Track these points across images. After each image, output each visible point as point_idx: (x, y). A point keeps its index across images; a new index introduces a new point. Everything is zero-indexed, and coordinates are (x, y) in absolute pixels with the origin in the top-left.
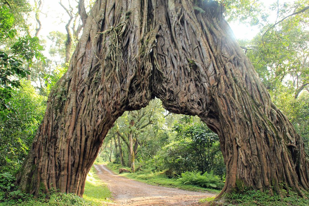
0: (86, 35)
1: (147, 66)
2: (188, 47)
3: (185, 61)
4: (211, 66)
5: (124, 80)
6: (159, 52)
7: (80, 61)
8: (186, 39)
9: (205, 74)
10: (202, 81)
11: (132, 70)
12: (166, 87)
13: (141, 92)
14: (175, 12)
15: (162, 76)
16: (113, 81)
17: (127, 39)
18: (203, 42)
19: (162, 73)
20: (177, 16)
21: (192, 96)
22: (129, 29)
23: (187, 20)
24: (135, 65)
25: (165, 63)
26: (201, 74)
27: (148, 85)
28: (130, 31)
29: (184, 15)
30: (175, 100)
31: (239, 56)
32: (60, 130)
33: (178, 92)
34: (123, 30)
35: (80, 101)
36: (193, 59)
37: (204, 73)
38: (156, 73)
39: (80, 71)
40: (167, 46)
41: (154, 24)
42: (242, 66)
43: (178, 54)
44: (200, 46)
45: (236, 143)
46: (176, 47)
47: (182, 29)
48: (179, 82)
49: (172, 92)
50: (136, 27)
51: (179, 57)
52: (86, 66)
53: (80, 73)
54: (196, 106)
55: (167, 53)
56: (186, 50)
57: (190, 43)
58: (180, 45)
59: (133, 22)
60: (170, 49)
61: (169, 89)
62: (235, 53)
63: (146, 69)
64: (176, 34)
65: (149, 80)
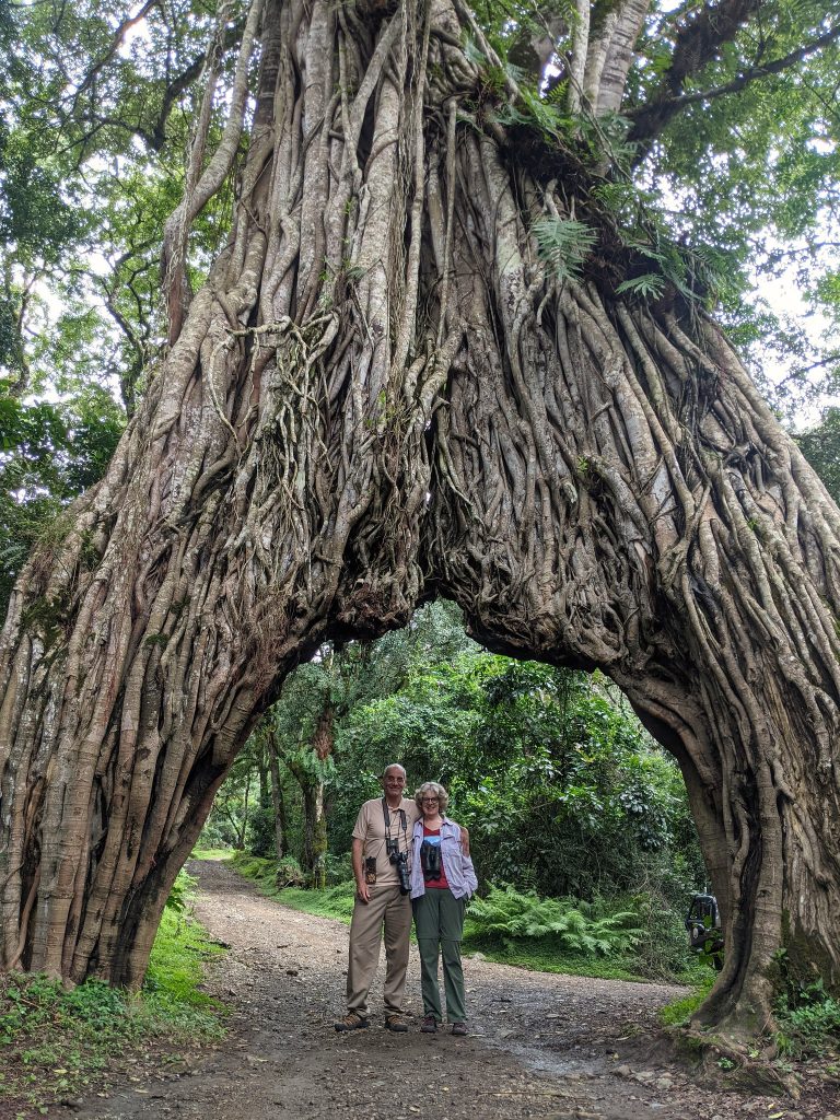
0: (188, 355)
1: (413, 472)
2: (569, 410)
3: (554, 460)
4: (662, 478)
5: (326, 523)
6: (456, 431)
7: (158, 445)
8: (560, 382)
9: (638, 510)
10: (622, 537)
11: (358, 486)
12: (481, 556)
13: (387, 570)
14: (522, 285)
15: (466, 514)
16: (281, 525)
17: (342, 376)
18: (629, 392)
19: (469, 506)
20: (529, 296)
21: (583, 593)
22: (349, 336)
23: (566, 312)
24: (369, 468)
25: (476, 472)
26: (621, 510)
27: (413, 544)
28: (354, 345)
29: (554, 295)
30: (514, 607)
31: (769, 446)
32: (56, 704)
33: (525, 578)
34: (328, 338)
35: (146, 597)
36: (587, 454)
37: (631, 505)
38: (444, 508)
39: (156, 484)
40: (487, 409)
41: (441, 327)
42: (781, 484)
43: (530, 438)
44: (617, 405)
45: (774, 782)
46: (522, 409)
47: (546, 346)
48: (533, 538)
49: (505, 576)
50: (377, 329)
51: (532, 450)
52: (180, 467)
53: (155, 490)
54: (598, 631)
55: (487, 434)
56: (561, 422)
57: (576, 398)
58: (537, 404)
59: (368, 313)
60: (498, 420)
61: (493, 563)
62: (754, 436)
63: (412, 486)
64: (526, 364)
65: (418, 527)
